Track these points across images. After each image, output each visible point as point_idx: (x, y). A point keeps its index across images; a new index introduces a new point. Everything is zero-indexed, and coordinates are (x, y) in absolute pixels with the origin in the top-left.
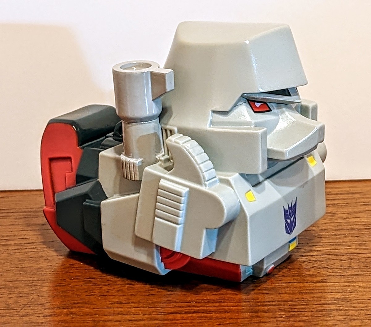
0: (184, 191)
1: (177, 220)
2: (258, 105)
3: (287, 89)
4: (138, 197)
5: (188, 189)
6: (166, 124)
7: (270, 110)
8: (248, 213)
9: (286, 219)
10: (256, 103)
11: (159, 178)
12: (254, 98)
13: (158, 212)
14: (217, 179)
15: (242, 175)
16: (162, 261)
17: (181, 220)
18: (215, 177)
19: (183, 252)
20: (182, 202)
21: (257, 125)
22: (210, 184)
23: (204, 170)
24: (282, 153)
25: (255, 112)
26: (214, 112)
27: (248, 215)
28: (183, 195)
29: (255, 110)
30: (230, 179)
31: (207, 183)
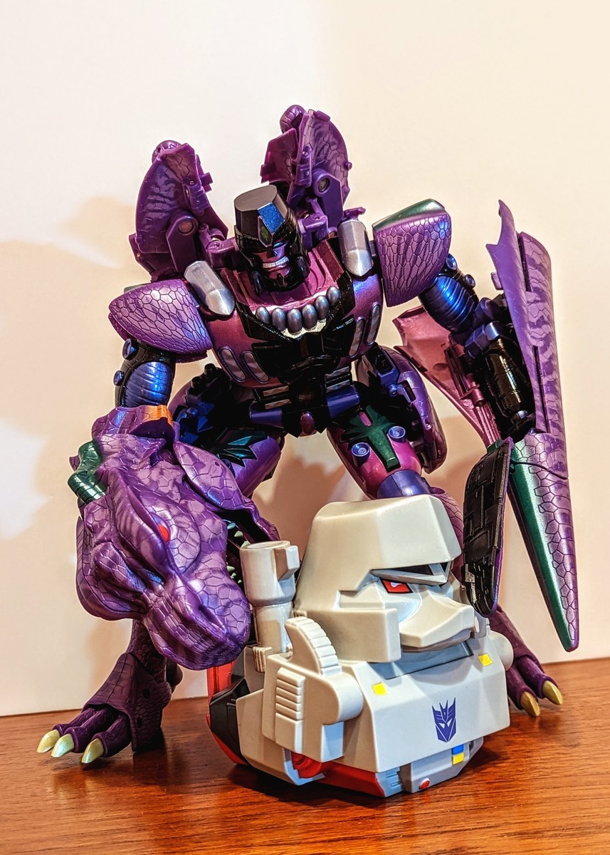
0: (300, 679)
1: (295, 715)
2: (394, 585)
3: (427, 565)
4: (263, 692)
5: (303, 678)
6: (297, 609)
7: (411, 592)
8: (373, 709)
9: (437, 722)
10: (392, 583)
11: (279, 666)
12: (390, 576)
13: (278, 707)
14: (340, 667)
15: (371, 663)
16: (294, 769)
17: (299, 714)
18: (337, 665)
19: (304, 754)
20: (298, 693)
21: (389, 606)
22: (327, 672)
23: (320, 655)
24: (417, 639)
25: (388, 592)
26: (342, 592)
27: (373, 712)
28: (299, 684)
29: (390, 591)
30: (352, 666)
31: (323, 670)
